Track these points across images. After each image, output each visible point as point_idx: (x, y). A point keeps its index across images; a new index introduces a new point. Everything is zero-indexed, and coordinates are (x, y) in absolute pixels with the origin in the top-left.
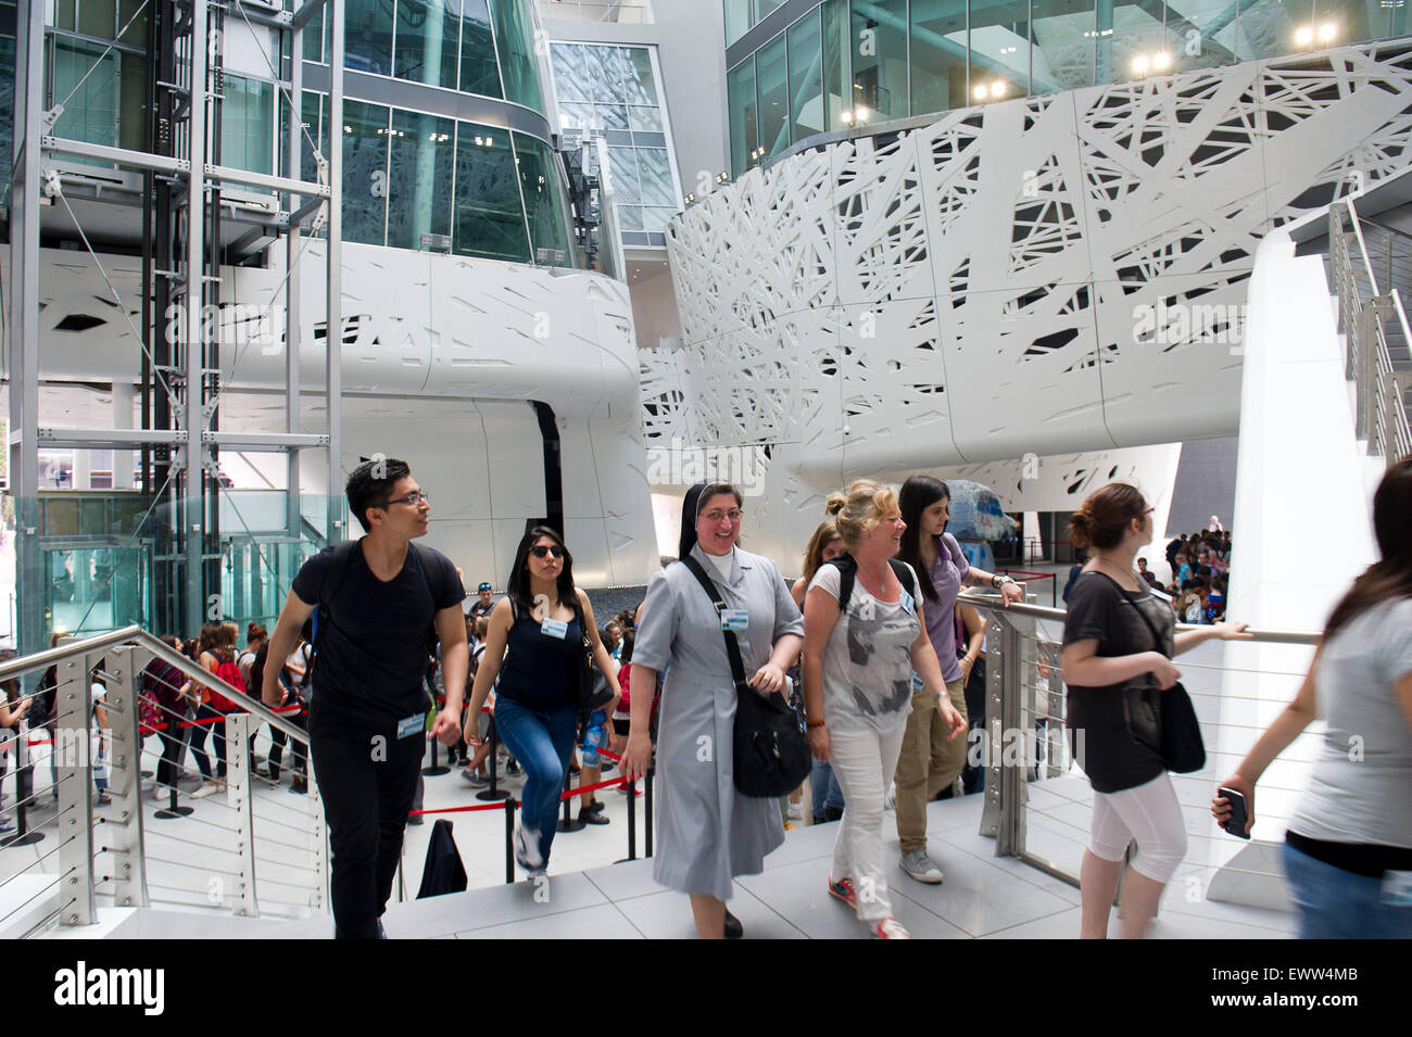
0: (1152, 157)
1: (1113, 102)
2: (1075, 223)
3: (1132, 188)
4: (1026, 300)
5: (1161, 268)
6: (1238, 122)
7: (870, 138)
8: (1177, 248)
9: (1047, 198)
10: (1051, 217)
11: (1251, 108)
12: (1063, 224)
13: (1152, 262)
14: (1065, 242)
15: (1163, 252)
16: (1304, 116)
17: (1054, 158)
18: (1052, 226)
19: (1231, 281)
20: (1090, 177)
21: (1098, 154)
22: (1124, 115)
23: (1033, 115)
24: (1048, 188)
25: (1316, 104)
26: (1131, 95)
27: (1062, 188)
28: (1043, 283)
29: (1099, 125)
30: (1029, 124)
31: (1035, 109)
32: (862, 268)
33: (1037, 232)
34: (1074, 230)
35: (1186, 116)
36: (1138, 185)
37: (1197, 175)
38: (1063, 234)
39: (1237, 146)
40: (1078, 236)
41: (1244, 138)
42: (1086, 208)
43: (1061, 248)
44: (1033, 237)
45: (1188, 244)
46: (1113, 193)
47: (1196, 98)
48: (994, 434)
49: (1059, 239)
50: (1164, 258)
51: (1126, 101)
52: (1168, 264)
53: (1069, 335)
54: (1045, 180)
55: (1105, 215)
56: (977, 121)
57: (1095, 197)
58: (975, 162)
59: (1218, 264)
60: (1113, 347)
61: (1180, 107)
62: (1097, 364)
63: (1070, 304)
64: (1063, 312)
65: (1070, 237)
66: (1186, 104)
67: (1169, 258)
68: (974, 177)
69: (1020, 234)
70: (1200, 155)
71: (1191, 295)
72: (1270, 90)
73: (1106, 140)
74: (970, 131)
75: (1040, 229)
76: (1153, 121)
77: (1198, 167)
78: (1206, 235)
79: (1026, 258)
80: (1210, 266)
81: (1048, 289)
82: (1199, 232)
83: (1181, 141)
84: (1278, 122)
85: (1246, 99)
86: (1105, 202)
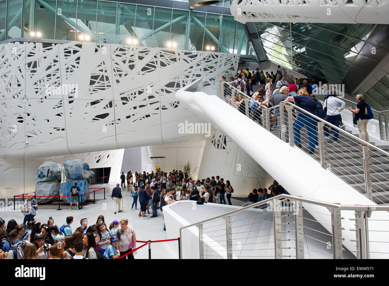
0: (132, 67)
1: (121, 50)
2: (109, 82)
3: (126, 75)
4: (93, 103)
5: (133, 98)
6: (153, 63)
7: (41, 43)
8: (137, 93)
9: (101, 74)
10: (102, 79)
11: (157, 59)
12: (106, 82)
13: (131, 96)
14: (106, 87)
15: (133, 94)
16: (169, 64)
17: (104, 62)
18: (102, 82)
19: (151, 104)
20: (114, 70)
21: (117, 64)
22: (125, 54)
23: (98, 48)
24: (102, 71)
25: (172, 62)
26: (126, 49)
27: (106, 71)
28: (99, 99)
29: (117, 55)
30: (96, 51)
31: (99, 47)
32: (35, 86)
33: (97, 83)
34: (109, 84)
35: (141, 58)
36: (127, 74)
37: (143, 74)
38: (106, 85)
39: (153, 69)
40: (110, 86)
41: (155, 67)
42: (113, 79)
43: (104, 89)
44: (96, 84)
45: (140, 93)
46: (120, 75)
47: (144, 54)
48: (82, 144)
49: (104, 86)
50: (134, 96)
51: (125, 50)
52: (135, 97)
53: (107, 115)
54: (100, 68)
55: (118, 81)
56: (80, 46)
57: (115, 76)
58: (79, 58)
59: (147, 99)
60: (119, 120)
61: (139, 55)
62: (114, 124)
63: (107, 106)
64: (105, 108)
65: (108, 86)
66: (141, 55)
67: (135, 96)
68: (78, 63)
69: (92, 83)
70: (144, 69)
71: (141, 106)
72: (161, 56)
73: (119, 60)
74: (77, 49)
75: (98, 83)
76: (132, 57)
77: (143, 72)
78: (145, 91)
79: (94, 91)
80: (145, 99)
81: (100, 101)
82: (143, 90)
83: (139, 65)
84: (163, 64)
85: (155, 57)
86: (118, 78)
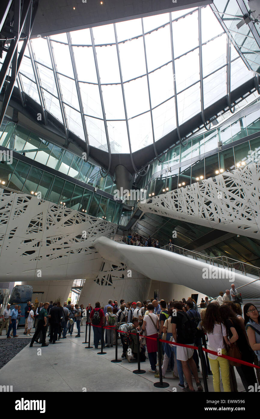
0: (59, 220)
1: (55, 207)
3: (54, 225)
4: (26, 241)
5: (54, 242)
6: (72, 220)
7: (3, 189)
8: (58, 239)
9: (38, 220)
10: (38, 225)
11: (75, 218)
12: (40, 227)
13: (53, 240)
14: (38, 231)
15: (55, 239)
16: (81, 223)
17: (42, 213)
18: (37, 227)
19: (65, 248)
20: (47, 219)
21: (50, 216)
22: (56, 210)
23: (41, 203)
24: (39, 218)
26: (58, 207)
27: (42, 220)
28: (32, 239)
29: (52, 210)
30: (39, 204)
34: (41, 229)
35: (65, 215)
36: (55, 224)
37: (64, 226)
38: (39, 229)
39: (71, 224)
41: (72, 223)
42: (45, 226)
43: (37, 232)
44: (33, 227)
45: (60, 239)
46: (50, 224)
47: (68, 213)
49: (38, 230)
50: (55, 240)
51: (57, 208)
52: (56, 241)
53: (34, 252)
54: (39, 216)
55: (48, 228)
56: (30, 198)
57: (47, 224)
58: (26, 206)
59: (63, 244)
60: (41, 257)
61: (65, 213)
62: (37, 260)
63: (35, 245)
64: (33, 246)
65: (40, 230)
66: (66, 213)
67: (56, 240)
68: (25, 209)
69: (30, 226)
70: (66, 223)
71: (58, 249)
72: (78, 217)
73: (52, 214)
74: (28, 199)
75: (35, 226)
76: (60, 214)
77: (65, 225)
78: (63, 238)
79: (30, 232)
80: (62, 244)
81: (32, 240)
82: (62, 237)
83: (64, 219)
84: (77, 222)
85: (74, 216)
86: (48, 226)
